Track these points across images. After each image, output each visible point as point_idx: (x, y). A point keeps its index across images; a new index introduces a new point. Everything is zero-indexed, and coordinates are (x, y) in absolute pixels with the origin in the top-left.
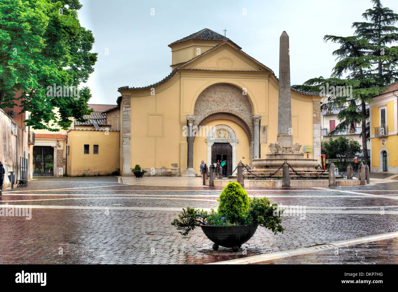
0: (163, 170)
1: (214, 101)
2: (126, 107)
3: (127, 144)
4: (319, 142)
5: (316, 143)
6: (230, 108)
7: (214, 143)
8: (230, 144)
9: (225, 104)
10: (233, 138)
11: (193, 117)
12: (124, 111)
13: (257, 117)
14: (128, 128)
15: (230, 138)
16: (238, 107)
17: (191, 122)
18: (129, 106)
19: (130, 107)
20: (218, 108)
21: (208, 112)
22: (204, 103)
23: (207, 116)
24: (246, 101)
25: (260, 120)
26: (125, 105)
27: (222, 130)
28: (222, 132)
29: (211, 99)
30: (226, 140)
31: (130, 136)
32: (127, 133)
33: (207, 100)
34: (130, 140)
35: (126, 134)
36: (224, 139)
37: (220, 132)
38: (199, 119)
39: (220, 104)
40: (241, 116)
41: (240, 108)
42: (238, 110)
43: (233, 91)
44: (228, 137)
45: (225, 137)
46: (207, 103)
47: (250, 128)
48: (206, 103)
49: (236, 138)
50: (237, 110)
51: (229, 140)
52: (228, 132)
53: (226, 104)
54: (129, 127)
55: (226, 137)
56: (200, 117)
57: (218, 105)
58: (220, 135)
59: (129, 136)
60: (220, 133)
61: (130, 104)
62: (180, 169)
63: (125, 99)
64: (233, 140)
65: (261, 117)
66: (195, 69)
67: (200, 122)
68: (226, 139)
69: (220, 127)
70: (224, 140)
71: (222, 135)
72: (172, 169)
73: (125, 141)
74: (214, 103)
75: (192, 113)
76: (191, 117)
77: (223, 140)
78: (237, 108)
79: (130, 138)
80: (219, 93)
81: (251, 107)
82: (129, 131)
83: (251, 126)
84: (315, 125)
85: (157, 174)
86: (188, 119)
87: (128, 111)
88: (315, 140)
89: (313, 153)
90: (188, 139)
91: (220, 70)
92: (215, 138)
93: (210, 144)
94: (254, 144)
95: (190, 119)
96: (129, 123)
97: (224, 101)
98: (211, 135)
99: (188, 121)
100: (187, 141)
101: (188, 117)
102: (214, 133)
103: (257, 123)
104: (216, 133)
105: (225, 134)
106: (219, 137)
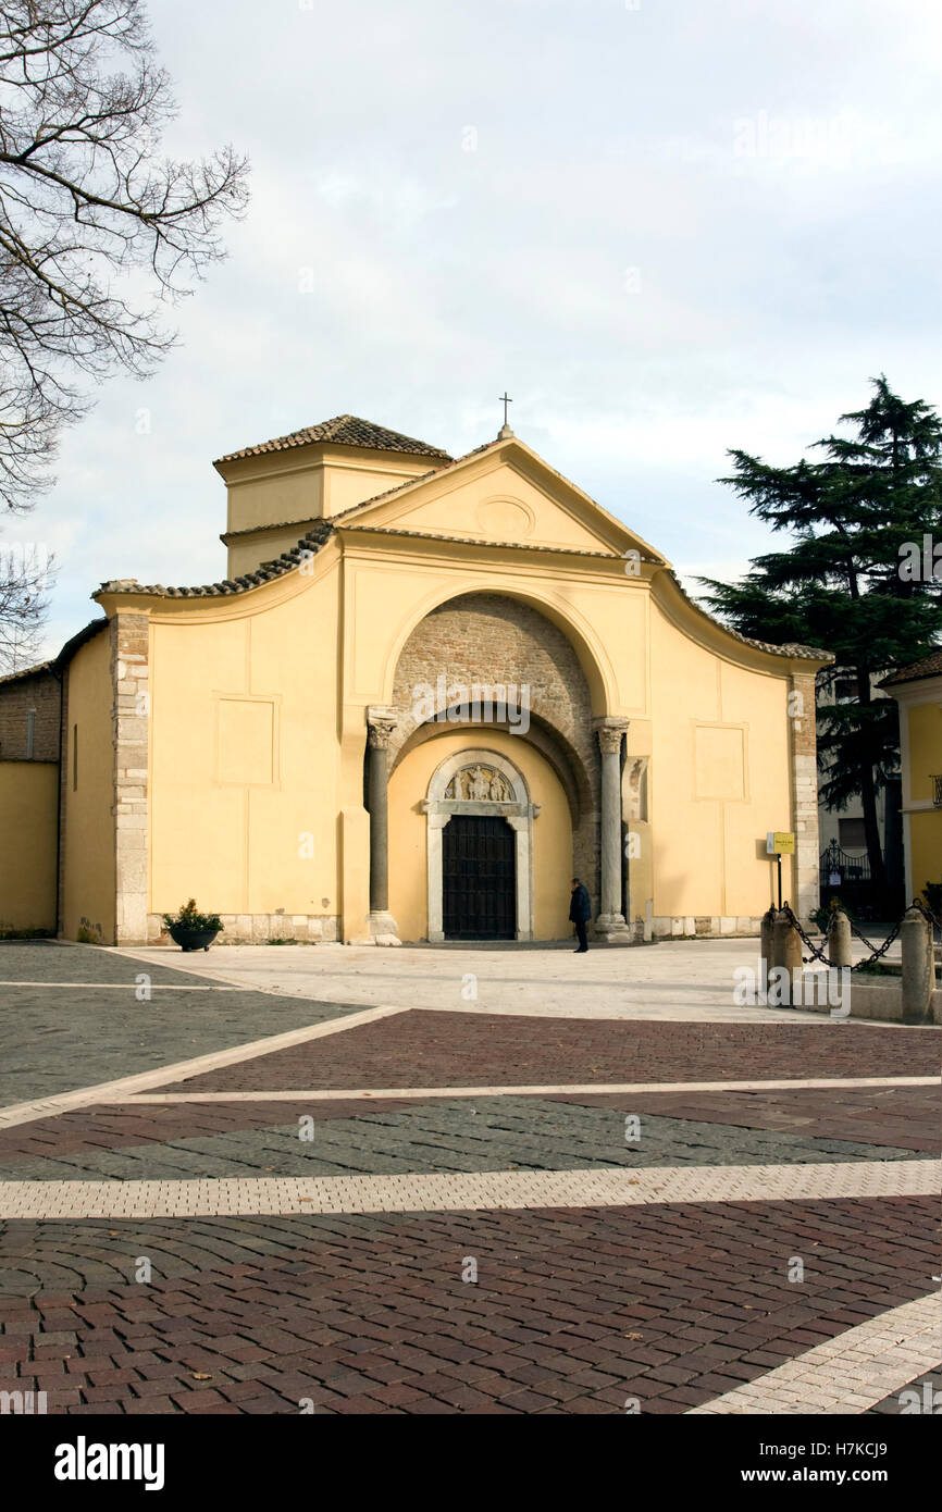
0: (277, 920)
1: (459, 657)
2: (129, 663)
3: (132, 812)
4: (810, 819)
5: (805, 822)
7: (453, 817)
8: (511, 820)
9: (497, 671)
10: (521, 800)
11: (389, 715)
12: (122, 680)
13: (616, 724)
14: (139, 747)
15: (507, 801)
16: (541, 686)
17: (383, 732)
18: (142, 658)
19: (145, 663)
22: (425, 663)
24: (569, 666)
25: (624, 735)
26: (125, 653)
27: (479, 768)
28: (478, 775)
29: (447, 649)
30: (494, 805)
31: (146, 779)
32: (136, 766)
33: (435, 653)
34: (145, 796)
35: (130, 773)
36: (487, 801)
37: (475, 776)
38: (407, 722)
39: (481, 672)
40: (553, 718)
41: (551, 687)
42: (544, 697)
43: (526, 625)
44: (500, 795)
45: (490, 793)
46: (435, 663)
47: (586, 763)
48: (430, 665)
49: (529, 801)
50: (540, 697)
51: (504, 808)
52: (502, 777)
53: (503, 672)
54: (142, 742)
55: (493, 795)
56: (407, 715)
57: (474, 674)
58: (474, 787)
59: (140, 782)
60: (473, 780)
61: (144, 652)
62: (340, 916)
63: (128, 631)
64: (518, 807)
65: (628, 723)
66: (400, 529)
67: (410, 734)
68: (495, 802)
69: (473, 758)
70: (487, 805)
71: (480, 788)
72: (309, 916)
73: (124, 800)
74: (457, 665)
75: (388, 699)
76: (384, 714)
77: (483, 806)
78: (539, 690)
79: (146, 790)
80: (476, 629)
81: (587, 686)
82: (142, 763)
83: (588, 757)
84: (800, 761)
85: (254, 934)
86: (373, 721)
87: (137, 679)
88: (800, 813)
89: (794, 858)
90: (371, 800)
91: (489, 541)
92: (454, 796)
93: (438, 821)
94: (604, 824)
95: (378, 721)
96: (142, 726)
97: (494, 662)
98: (439, 787)
99: (370, 728)
100: (367, 805)
101: (371, 711)
102: (453, 780)
103: (616, 748)
104: (458, 780)
105: (491, 785)
106: (469, 794)
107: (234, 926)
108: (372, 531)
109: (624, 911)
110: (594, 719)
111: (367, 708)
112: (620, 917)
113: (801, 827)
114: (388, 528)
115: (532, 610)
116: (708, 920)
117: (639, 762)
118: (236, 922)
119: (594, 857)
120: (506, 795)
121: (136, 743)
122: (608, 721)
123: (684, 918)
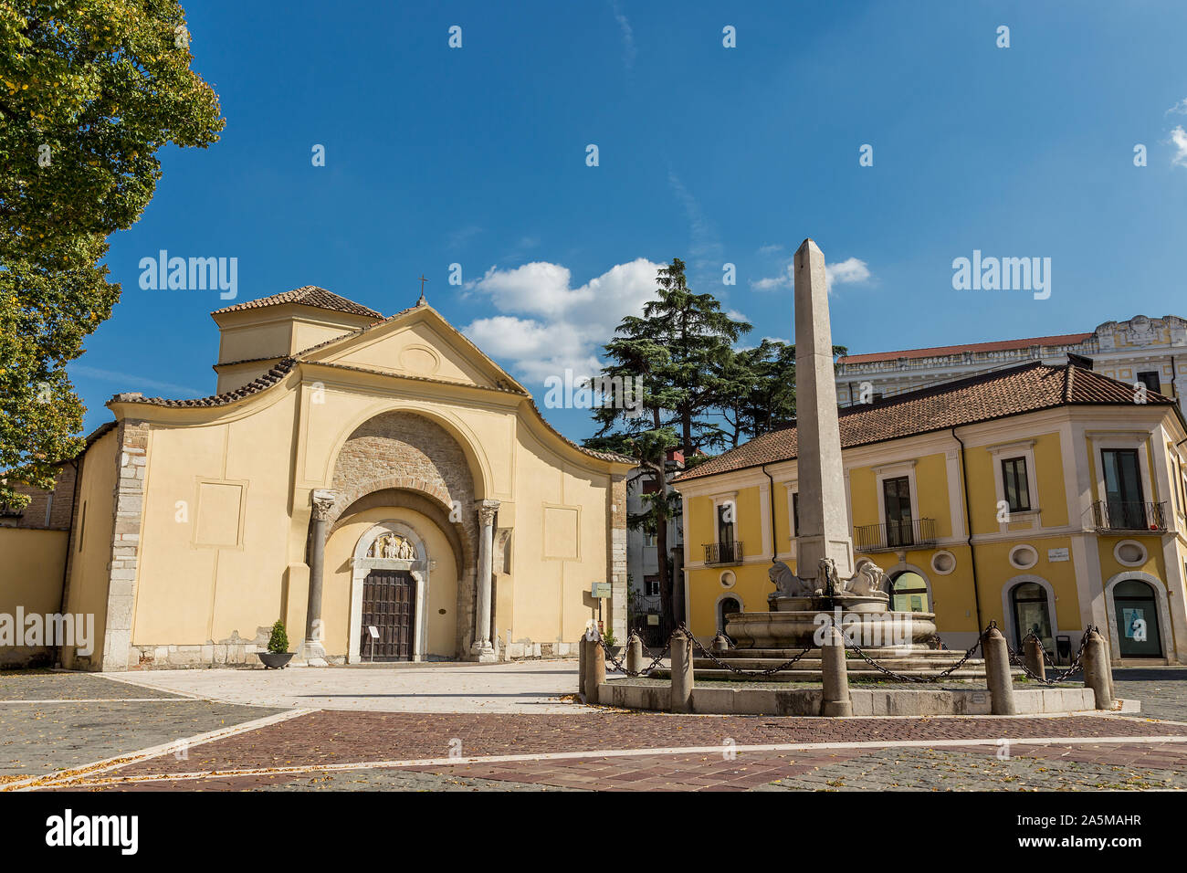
0: (233, 649)
1: (382, 456)
2: (131, 454)
3: (124, 567)
4: (622, 573)
5: (618, 575)
6: (422, 479)
7: (372, 570)
8: (413, 574)
9: (408, 466)
10: (422, 558)
11: (329, 496)
12: (125, 467)
13: (490, 505)
14: (134, 518)
15: (412, 559)
17: (324, 508)
18: (142, 451)
19: (144, 455)
20: (392, 476)
21: (364, 486)
22: (357, 459)
23: (360, 495)
25: (496, 512)
26: (128, 446)
27: (392, 535)
28: (391, 540)
29: (373, 450)
30: (402, 562)
31: (137, 542)
32: (130, 532)
33: (364, 453)
34: (136, 554)
35: (125, 537)
36: (397, 559)
38: (342, 501)
39: (397, 466)
44: (407, 555)
45: (399, 554)
46: (364, 460)
47: (468, 534)
48: (361, 461)
49: (427, 559)
51: (409, 565)
52: (409, 542)
53: (412, 467)
54: (136, 514)
55: (402, 554)
56: (343, 496)
57: (392, 468)
58: (388, 549)
59: (132, 544)
60: (388, 544)
61: (144, 447)
63: (132, 431)
64: (419, 564)
65: (499, 505)
66: (344, 364)
67: (343, 510)
68: (403, 560)
69: (388, 528)
70: (397, 562)
71: (393, 550)
73: (118, 558)
74: (381, 461)
75: (329, 483)
76: (325, 495)
77: (394, 563)
79: (136, 550)
82: (135, 529)
83: (470, 528)
84: (615, 532)
85: (214, 659)
86: (316, 500)
87: (136, 466)
88: (614, 569)
89: (610, 601)
90: (311, 557)
91: (407, 375)
92: (373, 556)
93: (361, 574)
94: (479, 574)
95: (320, 501)
96: (138, 502)
97: (407, 460)
98: (363, 549)
99: (314, 506)
100: (307, 562)
101: (316, 493)
102: (373, 545)
103: (490, 521)
104: (377, 543)
105: (401, 548)
106: (384, 554)
107: (198, 654)
108: (324, 365)
109: (491, 640)
110: (475, 501)
111: (313, 490)
112: (488, 644)
113: (615, 579)
114: (335, 363)
115: (436, 424)
116: (551, 646)
117: (507, 531)
118: (201, 651)
119: (472, 600)
120: (411, 555)
121: (132, 514)
122: (486, 503)
123: (534, 643)
